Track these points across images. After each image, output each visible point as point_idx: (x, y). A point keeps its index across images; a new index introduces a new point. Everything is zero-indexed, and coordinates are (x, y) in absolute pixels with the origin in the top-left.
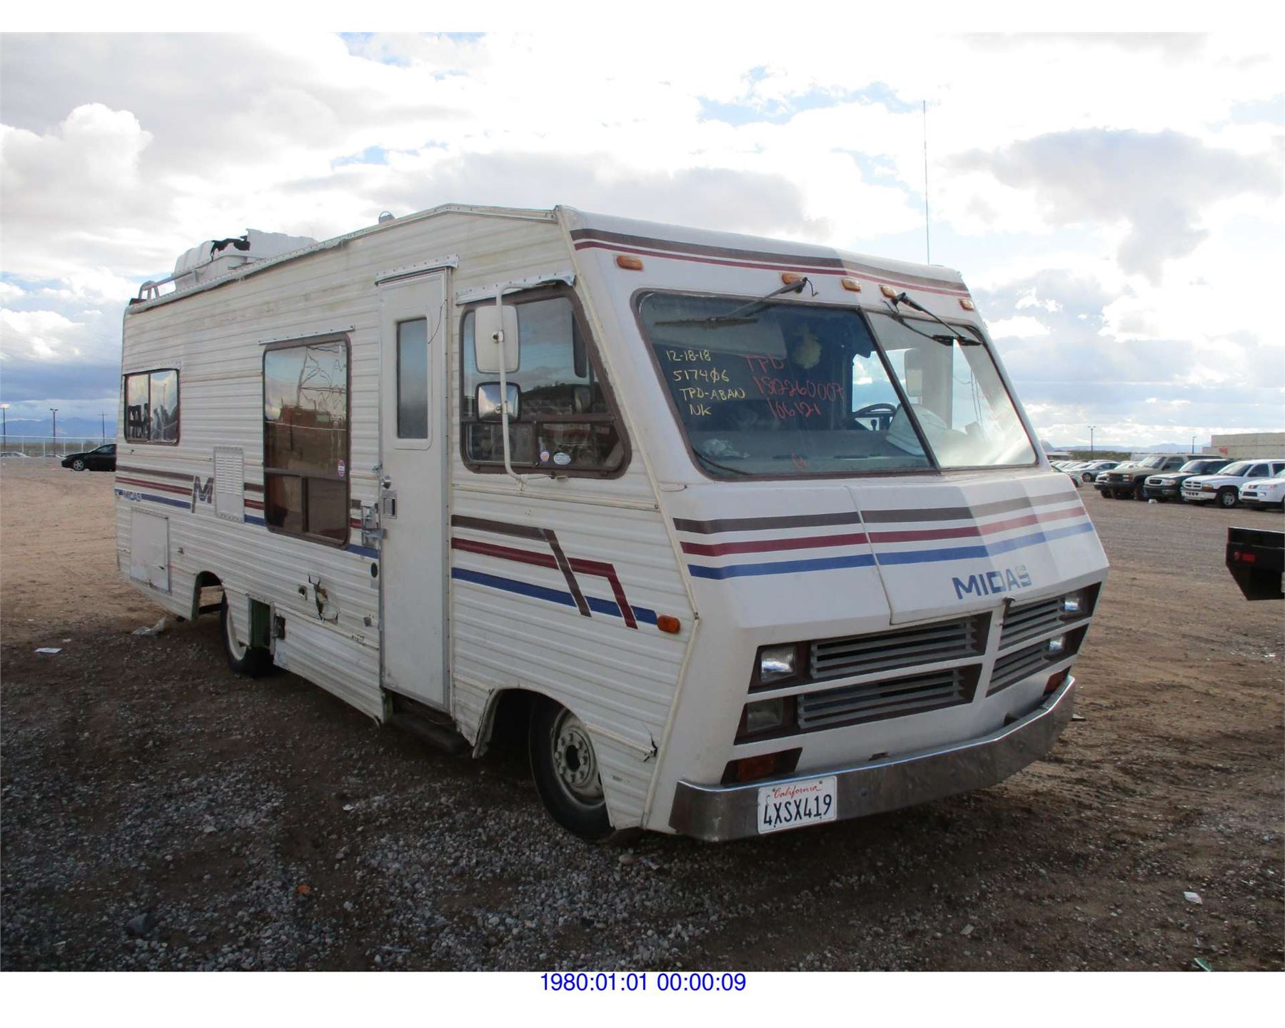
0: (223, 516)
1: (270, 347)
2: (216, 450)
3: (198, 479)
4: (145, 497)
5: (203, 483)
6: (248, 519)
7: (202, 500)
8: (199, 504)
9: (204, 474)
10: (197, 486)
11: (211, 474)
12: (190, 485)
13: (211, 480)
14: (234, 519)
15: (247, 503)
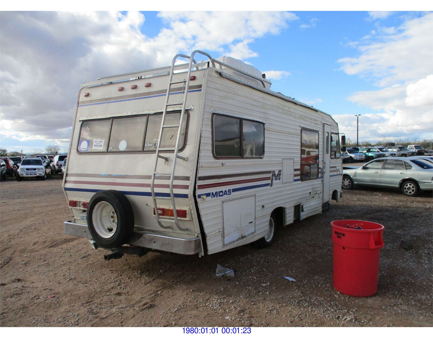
0: (286, 183)
1: (303, 128)
2: (283, 159)
3: (274, 172)
4: (234, 190)
5: (277, 173)
6: (295, 180)
7: (276, 180)
8: (274, 182)
9: (276, 169)
10: (274, 175)
11: (280, 168)
12: (270, 175)
13: (280, 171)
14: (290, 182)
15: (295, 175)
